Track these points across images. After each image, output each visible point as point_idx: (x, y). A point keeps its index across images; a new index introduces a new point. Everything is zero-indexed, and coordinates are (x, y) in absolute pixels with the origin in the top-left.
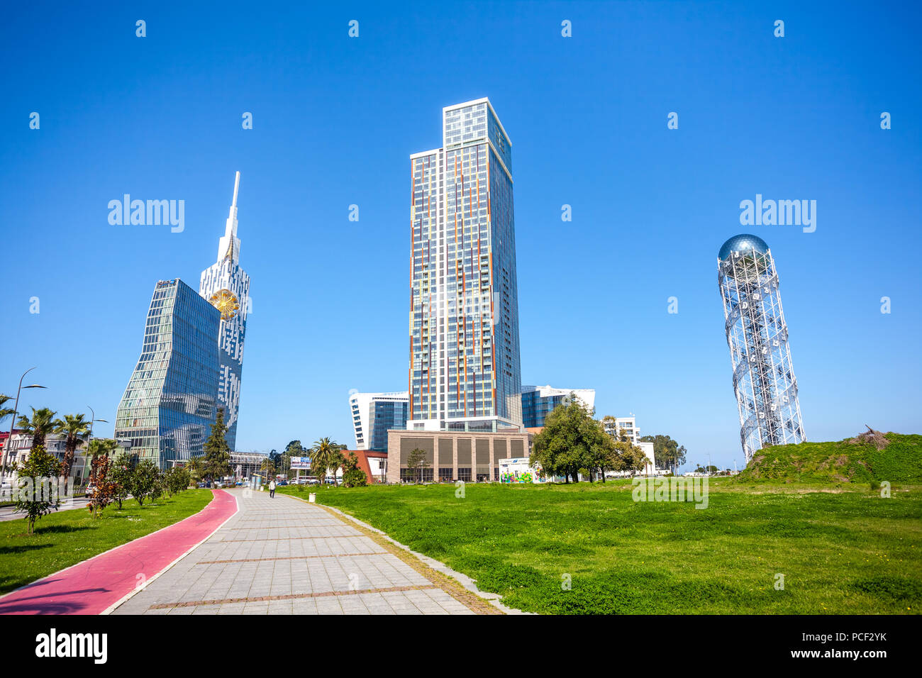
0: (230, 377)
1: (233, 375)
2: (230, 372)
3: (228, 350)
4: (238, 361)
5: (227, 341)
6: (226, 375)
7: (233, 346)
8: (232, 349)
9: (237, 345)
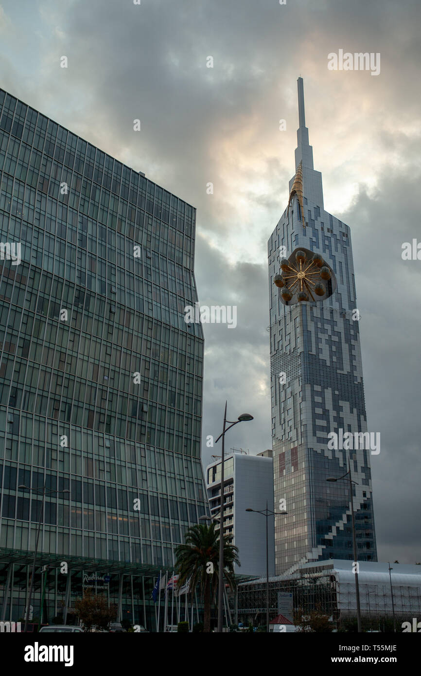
0: (338, 408)
1: (345, 405)
2: (335, 400)
3: (325, 355)
4: (351, 376)
5: (318, 340)
6: (329, 406)
7: (334, 349)
8: (332, 354)
9: (345, 347)
